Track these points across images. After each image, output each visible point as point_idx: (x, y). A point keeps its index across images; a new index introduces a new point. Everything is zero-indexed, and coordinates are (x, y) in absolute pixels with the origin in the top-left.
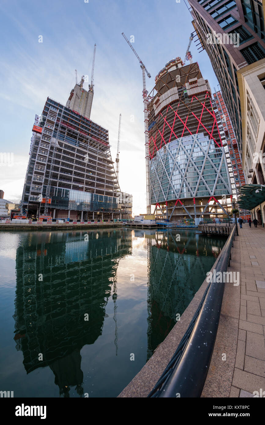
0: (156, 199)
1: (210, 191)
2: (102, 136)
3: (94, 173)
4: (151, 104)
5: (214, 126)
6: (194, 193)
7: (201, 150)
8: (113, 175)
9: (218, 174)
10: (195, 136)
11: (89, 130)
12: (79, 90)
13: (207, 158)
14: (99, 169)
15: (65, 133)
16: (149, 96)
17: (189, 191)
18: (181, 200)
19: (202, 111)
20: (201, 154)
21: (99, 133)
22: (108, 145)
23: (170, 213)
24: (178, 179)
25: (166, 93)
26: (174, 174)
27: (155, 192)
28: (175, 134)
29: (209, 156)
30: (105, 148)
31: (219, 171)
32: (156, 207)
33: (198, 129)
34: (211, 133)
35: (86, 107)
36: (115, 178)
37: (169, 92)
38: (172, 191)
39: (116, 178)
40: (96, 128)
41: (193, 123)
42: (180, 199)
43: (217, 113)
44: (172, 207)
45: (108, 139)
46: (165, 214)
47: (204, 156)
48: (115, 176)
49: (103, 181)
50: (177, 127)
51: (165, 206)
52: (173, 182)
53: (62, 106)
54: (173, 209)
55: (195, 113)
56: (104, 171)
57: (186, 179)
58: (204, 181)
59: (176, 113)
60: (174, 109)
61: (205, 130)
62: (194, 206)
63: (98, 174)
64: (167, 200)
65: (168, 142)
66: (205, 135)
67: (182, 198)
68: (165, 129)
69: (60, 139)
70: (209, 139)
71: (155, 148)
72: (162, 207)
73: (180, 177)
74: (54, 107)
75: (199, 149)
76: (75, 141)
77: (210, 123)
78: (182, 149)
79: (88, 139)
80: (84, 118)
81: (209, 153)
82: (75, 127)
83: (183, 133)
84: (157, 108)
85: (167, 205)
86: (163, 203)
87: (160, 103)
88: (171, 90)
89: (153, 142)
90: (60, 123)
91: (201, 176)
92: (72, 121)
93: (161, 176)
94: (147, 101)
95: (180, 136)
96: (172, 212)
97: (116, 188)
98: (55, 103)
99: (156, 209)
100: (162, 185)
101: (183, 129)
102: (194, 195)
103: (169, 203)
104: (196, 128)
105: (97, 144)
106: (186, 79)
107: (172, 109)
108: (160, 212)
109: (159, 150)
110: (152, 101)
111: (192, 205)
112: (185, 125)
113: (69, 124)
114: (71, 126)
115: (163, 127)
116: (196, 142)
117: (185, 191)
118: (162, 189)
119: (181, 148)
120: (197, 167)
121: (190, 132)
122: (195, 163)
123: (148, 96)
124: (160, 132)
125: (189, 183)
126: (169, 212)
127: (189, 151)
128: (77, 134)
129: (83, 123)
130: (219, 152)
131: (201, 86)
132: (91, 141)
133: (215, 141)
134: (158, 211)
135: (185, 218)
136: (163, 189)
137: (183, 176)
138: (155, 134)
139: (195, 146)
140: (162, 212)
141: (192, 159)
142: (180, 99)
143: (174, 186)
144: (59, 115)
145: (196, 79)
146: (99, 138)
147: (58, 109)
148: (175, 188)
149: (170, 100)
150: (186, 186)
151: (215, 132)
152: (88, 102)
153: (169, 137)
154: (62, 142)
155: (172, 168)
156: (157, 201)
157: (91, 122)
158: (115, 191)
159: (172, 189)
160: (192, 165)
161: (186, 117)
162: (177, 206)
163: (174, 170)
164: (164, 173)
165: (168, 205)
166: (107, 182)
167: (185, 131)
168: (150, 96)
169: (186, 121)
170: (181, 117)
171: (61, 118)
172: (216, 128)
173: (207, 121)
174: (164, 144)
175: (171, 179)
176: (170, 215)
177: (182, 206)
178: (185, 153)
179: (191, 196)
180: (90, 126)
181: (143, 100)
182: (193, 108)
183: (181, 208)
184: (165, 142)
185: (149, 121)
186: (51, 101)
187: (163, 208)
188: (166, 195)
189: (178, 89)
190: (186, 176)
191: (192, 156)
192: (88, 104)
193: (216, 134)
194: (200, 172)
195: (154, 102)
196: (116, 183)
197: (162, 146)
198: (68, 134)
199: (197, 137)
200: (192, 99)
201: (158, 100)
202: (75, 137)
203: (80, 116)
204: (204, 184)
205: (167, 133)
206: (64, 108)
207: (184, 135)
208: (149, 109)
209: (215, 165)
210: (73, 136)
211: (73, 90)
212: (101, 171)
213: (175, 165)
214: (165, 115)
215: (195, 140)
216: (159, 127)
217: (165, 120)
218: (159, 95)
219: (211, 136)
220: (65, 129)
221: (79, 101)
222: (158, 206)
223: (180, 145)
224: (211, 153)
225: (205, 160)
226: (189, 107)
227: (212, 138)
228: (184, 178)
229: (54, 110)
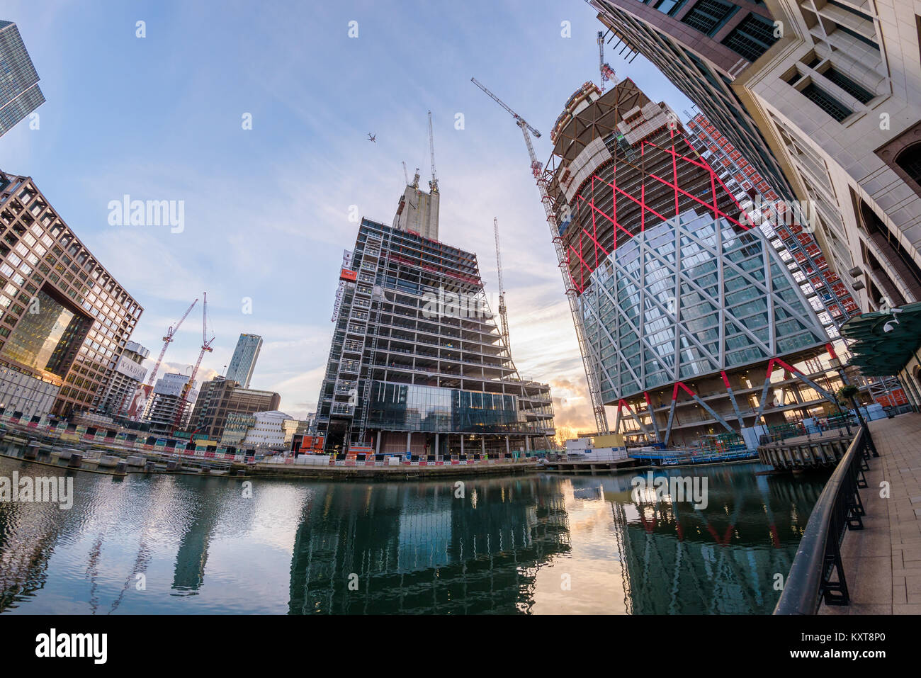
0: (614, 388)
1: (762, 344)
2: (465, 267)
3: (456, 344)
4: (553, 185)
5: (714, 188)
6: (717, 358)
7: (701, 248)
8: (496, 343)
9: (771, 295)
10: (674, 221)
11: (439, 260)
12: (413, 196)
13: (724, 264)
14: (466, 335)
15: (395, 274)
16: (546, 171)
17: (702, 355)
18: (687, 383)
19: (675, 165)
20: (705, 257)
21: (459, 262)
22: (479, 283)
23: (665, 423)
24: (661, 330)
25: (580, 156)
26: (649, 319)
27: (607, 371)
28: (624, 230)
29: (727, 256)
30: (473, 289)
31: (768, 288)
32: (620, 410)
33: (678, 206)
34: (712, 204)
35: (429, 220)
36: (502, 350)
37: (586, 152)
38: (655, 363)
39: (505, 348)
40: (453, 254)
41: (660, 194)
42: (682, 379)
43: (712, 157)
44: (665, 405)
45: (478, 270)
46: (649, 427)
47: (715, 261)
48: (502, 345)
49: (476, 359)
50: (624, 214)
51: (644, 405)
52: (651, 338)
53: (388, 229)
54: (669, 410)
55: (657, 175)
56: (476, 336)
57: (684, 324)
58: (736, 321)
59: (614, 187)
60: (607, 180)
61: (694, 202)
62: (730, 393)
63: (466, 346)
64: (647, 389)
65: (611, 249)
66: (699, 212)
67: (686, 378)
68: (596, 224)
69: (388, 286)
70: (714, 218)
71: (584, 269)
72: (636, 409)
73: (667, 324)
74: (374, 232)
75: (695, 246)
76: (415, 286)
77: (702, 183)
78: (652, 257)
79: (438, 278)
80: (428, 242)
81: (724, 251)
82: (414, 259)
83: (642, 224)
84: (568, 187)
85: (650, 403)
86: (637, 399)
87: (574, 178)
88: (591, 146)
89: (577, 256)
90: (386, 258)
91: (722, 311)
92: (407, 251)
93: (613, 330)
94: (544, 180)
95: (638, 230)
96: (670, 420)
97: (507, 373)
98: (376, 225)
99: (620, 416)
100: (622, 351)
101: (643, 214)
102: (720, 365)
103: (655, 395)
104: (673, 203)
105: (456, 284)
106: (616, 115)
107: (603, 180)
108: (633, 425)
109: (595, 271)
110: (556, 177)
111: (722, 393)
112: (642, 205)
113: (402, 256)
114: (406, 259)
115: (591, 221)
116: (681, 234)
117: (691, 357)
118: (625, 360)
119: (648, 255)
120: (706, 290)
121: (660, 215)
122: (695, 281)
123: (543, 171)
124: (586, 233)
125: (695, 335)
126: (658, 419)
127: (670, 257)
128: (418, 273)
129: (428, 249)
130: (751, 240)
131: (652, 118)
132: (444, 280)
133: (731, 219)
134: (626, 421)
135: (711, 433)
136: (628, 361)
137: (675, 319)
138: (578, 241)
139: (682, 244)
140: (639, 422)
141: (685, 273)
142: (616, 157)
143: (656, 349)
144: (385, 244)
145: (637, 109)
146: (459, 273)
147: (381, 234)
148: (662, 353)
149: (594, 165)
150: (690, 343)
151: (721, 200)
152: (432, 210)
153: (612, 238)
154: (392, 291)
155: (638, 305)
156: (618, 394)
157: (441, 245)
158: (507, 380)
159: (653, 356)
160: (691, 289)
161: (638, 188)
162: (679, 402)
163: (645, 308)
164: (621, 321)
165: (653, 401)
166: (487, 360)
167: (647, 216)
168: (548, 171)
169: (642, 196)
170: (627, 191)
171: (389, 250)
172: (720, 190)
173: (693, 182)
174: (604, 256)
175: (645, 332)
176: (665, 429)
177: (693, 399)
178: (661, 264)
179: (713, 367)
180: (440, 253)
181: (536, 180)
182: (649, 166)
183: (693, 405)
184: (604, 251)
185: (556, 217)
186: (369, 223)
187: (639, 410)
188: (640, 375)
189: (603, 140)
190: (682, 318)
191: (682, 267)
192: (433, 214)
193: (727, 203)
194: (717, 300)
195: (560, 179)
196: (505, 361)
197: (599, 261)
198: (402, 275)
199: (681, 222)
200: (642, 148)
201: (568, 173)
202: (415, 279)
203: (421, 239)
204: (738, 330)
205: (604, 230)
206: (391, 231)
207: (647, 226)
208: (553, 193)
209: (752, 274)
210: (409, 276)
211: (403, 198)
212: (471, 339)
213: (645, 296)
214: (590, 196)
215: (679, 228)
216: (582, 224)
217: (593, 207)
218: (566, 163)
219: (716, 211)
220: (395, 267)
221: (414, 212)
222: (624, 408)
223: (645, 250)
224: (729, 249)
225: (720, 270)
226: (640, 167)
227: (720, 216)
228: (678, 324)
229: (375, 237)
